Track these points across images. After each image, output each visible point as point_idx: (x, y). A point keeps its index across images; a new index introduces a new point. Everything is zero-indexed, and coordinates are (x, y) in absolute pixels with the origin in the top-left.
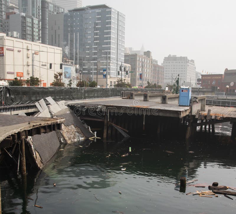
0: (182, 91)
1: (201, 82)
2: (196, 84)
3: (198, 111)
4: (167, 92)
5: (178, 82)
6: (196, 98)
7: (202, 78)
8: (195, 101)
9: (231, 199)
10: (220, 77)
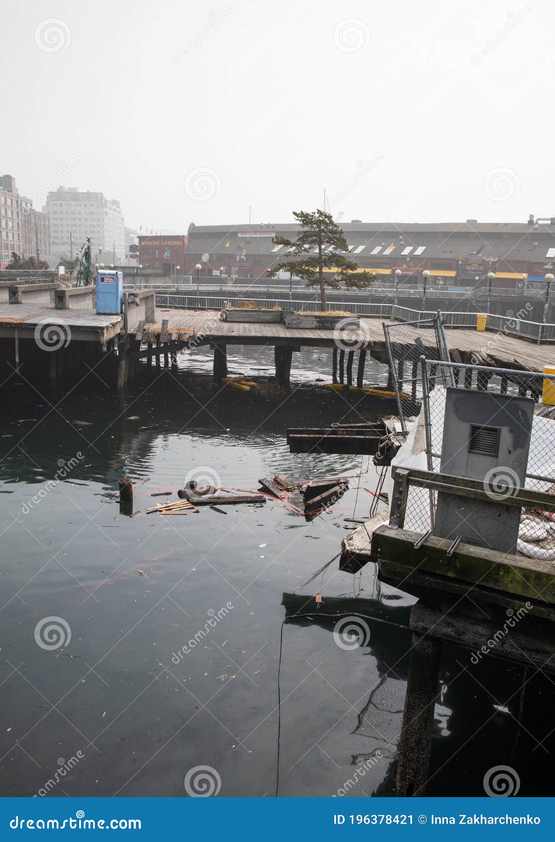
0: (103, 280)
1: (138, 253)
2: (127, 256)
3: (139, 325)
4: (64, 279)
5: (90, 256)
6: (135, 295)
7: (140, 243)
8: (133, 302)
9: (223, 512)
10: (178, 243)
